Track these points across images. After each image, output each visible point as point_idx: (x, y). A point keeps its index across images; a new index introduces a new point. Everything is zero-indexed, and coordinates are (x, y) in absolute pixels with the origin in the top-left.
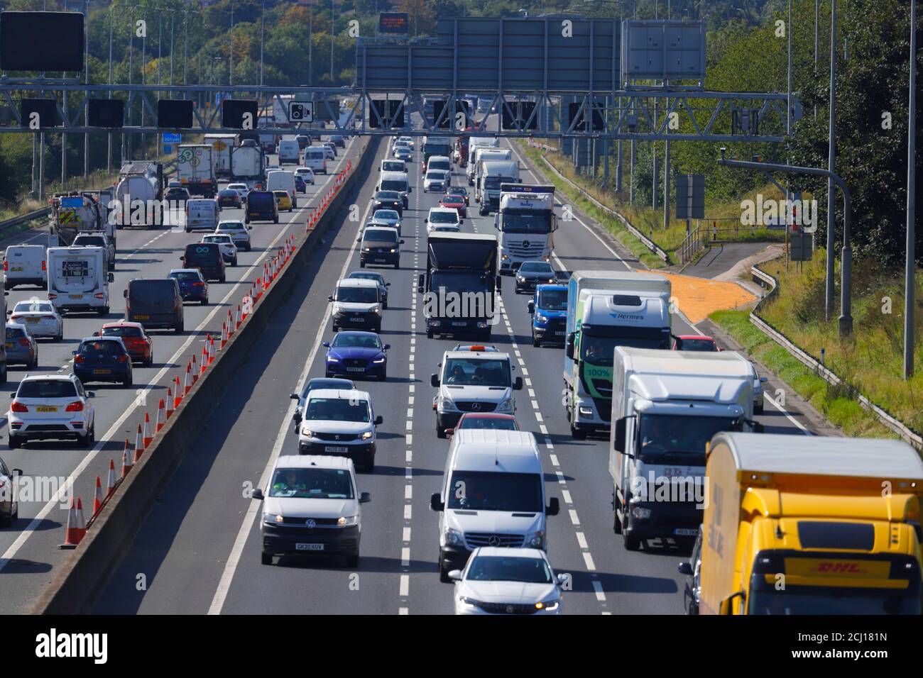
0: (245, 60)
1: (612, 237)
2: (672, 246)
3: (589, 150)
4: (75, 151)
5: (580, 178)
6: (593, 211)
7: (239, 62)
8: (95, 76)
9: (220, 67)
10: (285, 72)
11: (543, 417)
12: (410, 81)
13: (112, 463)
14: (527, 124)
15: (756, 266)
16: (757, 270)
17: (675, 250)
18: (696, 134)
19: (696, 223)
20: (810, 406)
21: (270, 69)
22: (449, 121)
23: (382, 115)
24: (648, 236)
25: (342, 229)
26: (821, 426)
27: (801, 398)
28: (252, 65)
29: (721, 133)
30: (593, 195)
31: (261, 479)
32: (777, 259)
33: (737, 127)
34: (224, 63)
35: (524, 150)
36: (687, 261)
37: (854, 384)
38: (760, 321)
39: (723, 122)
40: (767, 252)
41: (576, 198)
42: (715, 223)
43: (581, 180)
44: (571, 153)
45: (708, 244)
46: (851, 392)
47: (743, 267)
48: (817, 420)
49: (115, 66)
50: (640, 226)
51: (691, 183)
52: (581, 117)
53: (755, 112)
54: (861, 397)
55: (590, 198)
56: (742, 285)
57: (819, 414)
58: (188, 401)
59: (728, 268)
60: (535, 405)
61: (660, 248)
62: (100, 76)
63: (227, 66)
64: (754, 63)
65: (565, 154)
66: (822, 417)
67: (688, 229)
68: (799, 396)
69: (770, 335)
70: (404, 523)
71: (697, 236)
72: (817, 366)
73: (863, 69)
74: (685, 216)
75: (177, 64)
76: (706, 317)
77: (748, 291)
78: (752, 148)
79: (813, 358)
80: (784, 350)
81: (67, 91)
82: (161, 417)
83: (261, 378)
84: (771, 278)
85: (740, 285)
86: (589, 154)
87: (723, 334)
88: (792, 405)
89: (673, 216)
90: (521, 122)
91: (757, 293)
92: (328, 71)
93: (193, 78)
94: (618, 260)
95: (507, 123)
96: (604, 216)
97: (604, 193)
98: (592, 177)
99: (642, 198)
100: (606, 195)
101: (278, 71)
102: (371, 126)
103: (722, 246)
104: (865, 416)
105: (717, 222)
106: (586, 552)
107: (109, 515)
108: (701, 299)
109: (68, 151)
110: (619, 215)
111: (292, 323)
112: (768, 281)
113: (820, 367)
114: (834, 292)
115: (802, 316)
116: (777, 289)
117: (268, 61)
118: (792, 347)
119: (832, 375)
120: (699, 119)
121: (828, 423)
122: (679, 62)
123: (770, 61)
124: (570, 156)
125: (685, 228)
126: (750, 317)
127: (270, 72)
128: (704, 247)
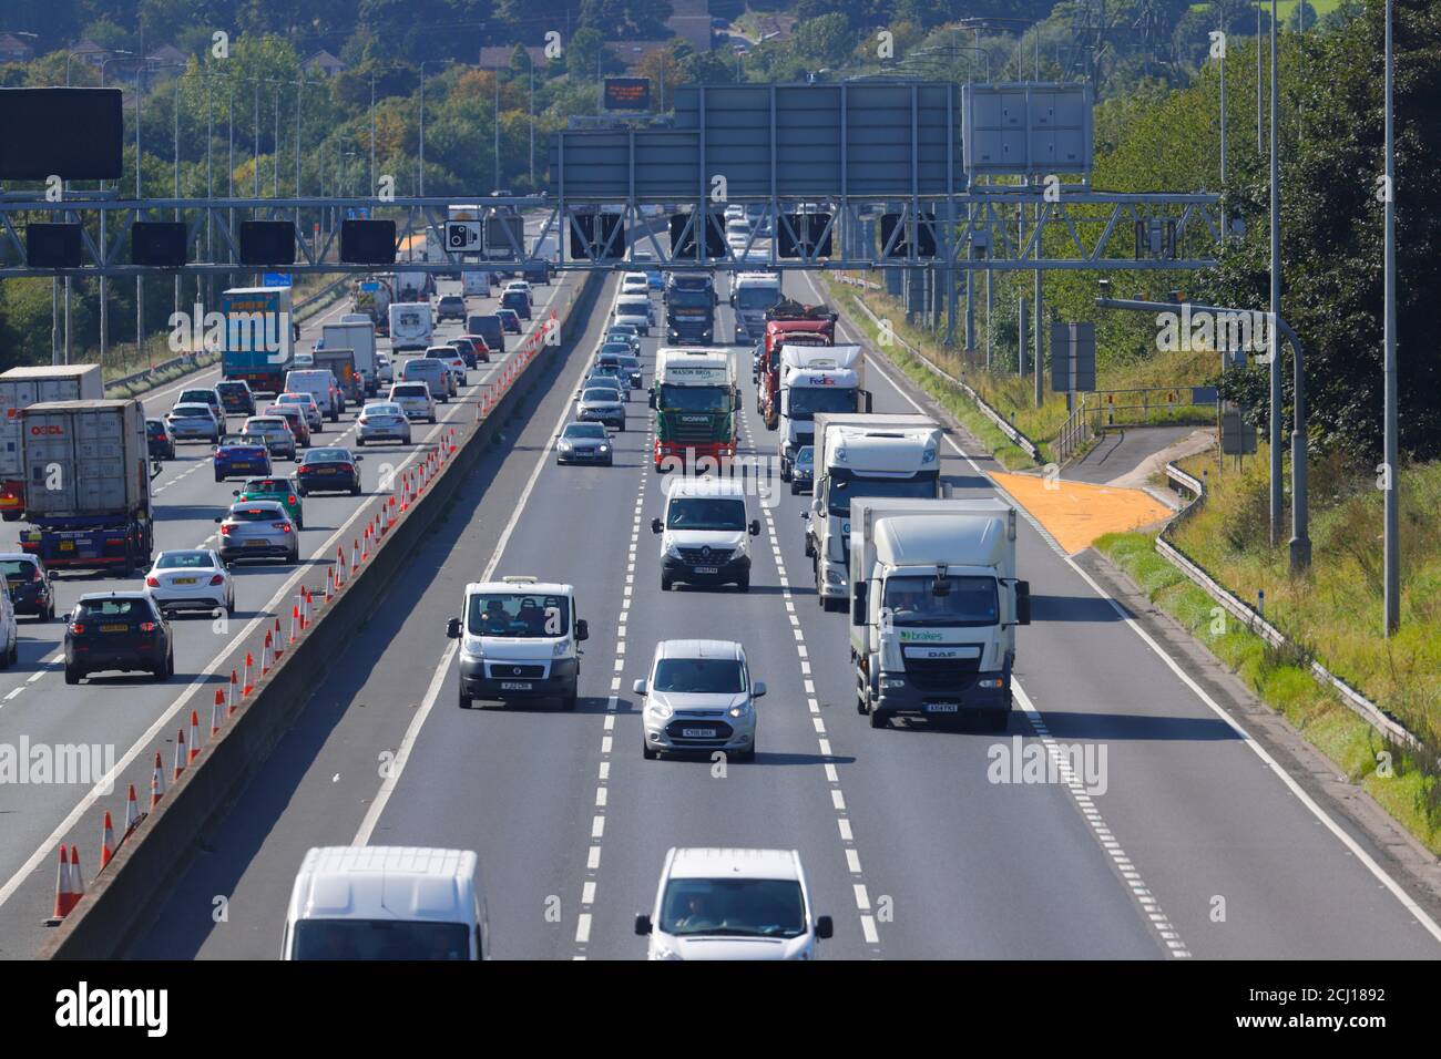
0: (395, 156)
1: (955, 422)
2: (1047, 434)
3: (926, 287)
4: (124, 304)
5: (912, 330)
6: (929, 381)
7: (386, 159)
8: (153, 185)
9: (357, 167)
10: (458, 175)
11: (820, 706)
12: (632, 184)
13: (132, 790)
14: (817, 249)
15: (1173, 464)
16: (1175, 470)
17: (1048, 441)
18: (1081, 259)
19: (1082, 397)
20: (1239, 681)
21: (434, 169)
22: (694, 246)
23: (590, 239)
24: (1010, 420)
25: (534, 417)
26: (1254, 711)
27: (1227, 668)
28: (406, 163)
29: (1118, 256)
30: (929, 356)
31: (370, 811)
32: (1207, 451)
33: (1143, 246)
34: (362, 162)
35: (829, 289)
36: (1067, 456)
37: (1307, 644)
38: (1171, 550)
39: (1123, 240)
40: (1192, 441)
41: (905, 362)
42: (1110, 397)
43: (913, 333)
44: (900, 293)
45: (1100, 432)
46: (1302, 658)
47: (1155, 466)
48: (1249, 702)
49: (189, 168)
50: (997, 404)
51: (1074, 336)
52: (901, 236)
53: (1172, 224)
54: (1316, 666)
55: (925, 362)
56: (1153, 493)
57: (1250, 693)
58: (260, 692)
59: (1131, 468)
60: (809, 686)
61: (1026, 438)
62: (163, 187)
63: (367, 167)
64: (1171, 147)
65: (890, 293)
66: (1256, 697)
67: (1069, 408)
68: (1223, 666)
69: (1184, 570)
70: (587, 874)
71: (1082, 418)
72: (1252, 620)
73: (1321, 154)
74: (1066, 388)
75: (288, 163)
76: (1090, 544)
77: (1161, 502)
78: (1169, 278)
79: (1247, 605)
80: (1203, 593)
81: (108, 211)
82: (219, 717)
83: (385, 653)
84: (1195, 482)
85: (1148, 494)
86: (926, 293)
87: (1114, 570)
88: (1211, 679)
89: (1048, 388)
90: (808, 245)
91: (1173, 504)
92: (526, 170)
93: (311, 187)
94: (961, 458)
95: (785, 248)
96: (946, 389)
97: (946, 354)
98: (930, 328)
99: (1004, 359)
100: (950, 357)
101: (448, 173)
102: (574, 256)
103: (1122, 433)
104: (1319, 695)
105: (1116, 397)
106: (867, 915)
107: (117, 872)
108: (1087, 516)
109: (109, 304)
110: (967, 388)
111: (440, 565)
112: (1190, 486)
113: (1258, 619)
114: (1282, 502)
115: (1235, 538)
116: (1202, 500)
117: (431, 155)
118: (1217, 588)
119: (1274, 632)
120: (1087, 236)
121: (1264, 706)
122: (1051, 148)
123: (1195, 144)
124: (900, 297)
125: (1065, 406)
126: (1156, 544)
127: (435, 173)
128: (1093, 436)
